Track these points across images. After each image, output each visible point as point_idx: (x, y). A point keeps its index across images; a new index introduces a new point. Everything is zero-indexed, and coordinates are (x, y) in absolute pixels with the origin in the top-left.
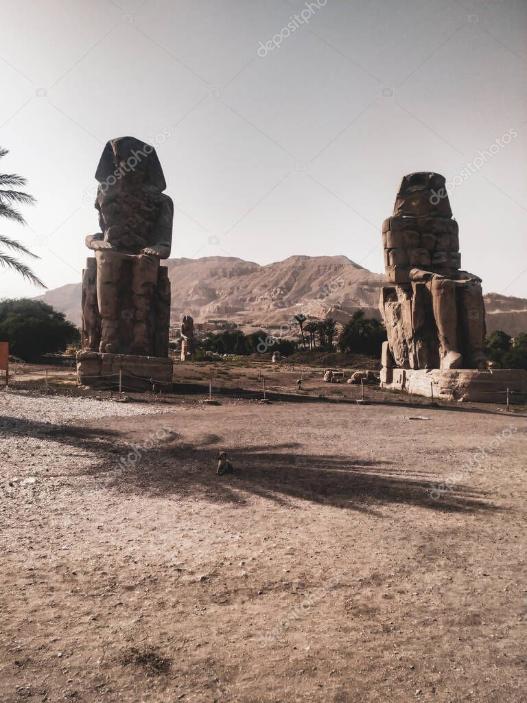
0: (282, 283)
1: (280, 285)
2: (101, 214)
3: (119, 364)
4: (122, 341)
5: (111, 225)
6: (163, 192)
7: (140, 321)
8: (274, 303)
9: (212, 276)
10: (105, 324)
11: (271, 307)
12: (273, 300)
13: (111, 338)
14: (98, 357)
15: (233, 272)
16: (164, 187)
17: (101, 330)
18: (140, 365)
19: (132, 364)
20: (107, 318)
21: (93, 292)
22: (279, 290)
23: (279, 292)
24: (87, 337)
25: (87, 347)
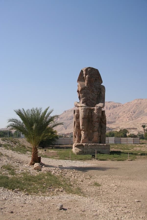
0: (132, 110)
1: (131, 111)
2: (79, 94)
3: (91, 147)
4: (89, 138)
5: (83, 98)
6: (101, 84)
7: (96, 131)
8: (128, 118)
10: (82, 133)
11: (127, 120)
12: (128, 117)
13: (85, 138)
14: (82, 145)
15: (110, 107)
16: (102, 82)
17: (81, 135)
18: (98, 147)
19: (95, 147)
20: (83, 131)
21: (78, 121)
22: (130, 113)
23: (130, 114)
24: (76, 138)
25: (76, 142)
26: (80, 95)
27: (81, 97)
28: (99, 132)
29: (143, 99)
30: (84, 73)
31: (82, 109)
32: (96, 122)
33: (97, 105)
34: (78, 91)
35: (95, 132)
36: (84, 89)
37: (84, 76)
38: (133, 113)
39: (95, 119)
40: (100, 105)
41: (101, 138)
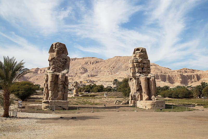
0: (111, 66)
3: (54, 103)
4: (55, 96)
6: (67, 56)
9: (86, 64)
10: (50, 92)
12: (108, 72)
14: (48, 102)
15: (94, 62)
16: (68, 54)
18: (59, 103)
19: (57, 103)
21: (47, 84)
23: (110, 69)
24: (45, 96)
25: (45, 99)
26: (50, 63)
27: (51, 65)
28: (62, 92)
29: (121, 57)
30: (54, 46)
31: (50, 75)
32: (60, 84)
33: (62, 72)
34: (49, 60)
35: (59, 92)
36: (54, 59)
37: (54, 49)
38: (112, 68)
39: (60, 82)
40: (65, 71)
41: (64, 96)
